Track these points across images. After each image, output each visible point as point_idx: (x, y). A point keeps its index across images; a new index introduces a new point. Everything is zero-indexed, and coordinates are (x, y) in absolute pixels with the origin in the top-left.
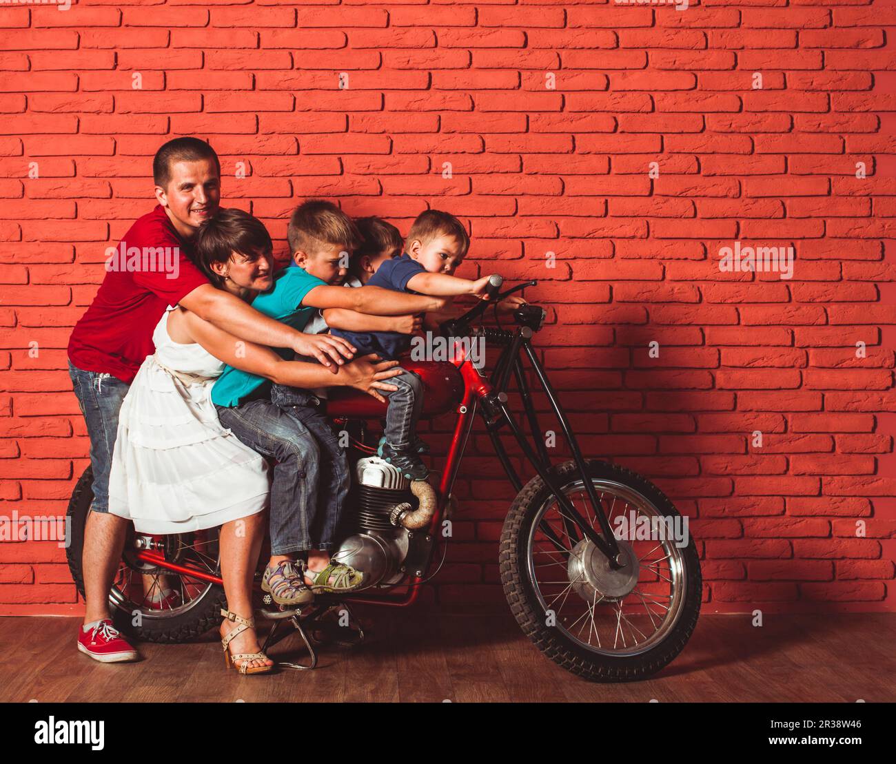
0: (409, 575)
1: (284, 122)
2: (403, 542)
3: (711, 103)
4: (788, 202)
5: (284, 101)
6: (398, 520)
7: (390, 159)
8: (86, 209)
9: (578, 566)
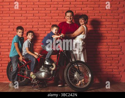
0: (52, 77)
1: (37, 15)
2: (52, 72)
3: (96, 12)
4: (106, 25)
5: (37, 12)
6: (51, 69)
7: (52, 20)
8: (11, 27)
9: (75, 75)
